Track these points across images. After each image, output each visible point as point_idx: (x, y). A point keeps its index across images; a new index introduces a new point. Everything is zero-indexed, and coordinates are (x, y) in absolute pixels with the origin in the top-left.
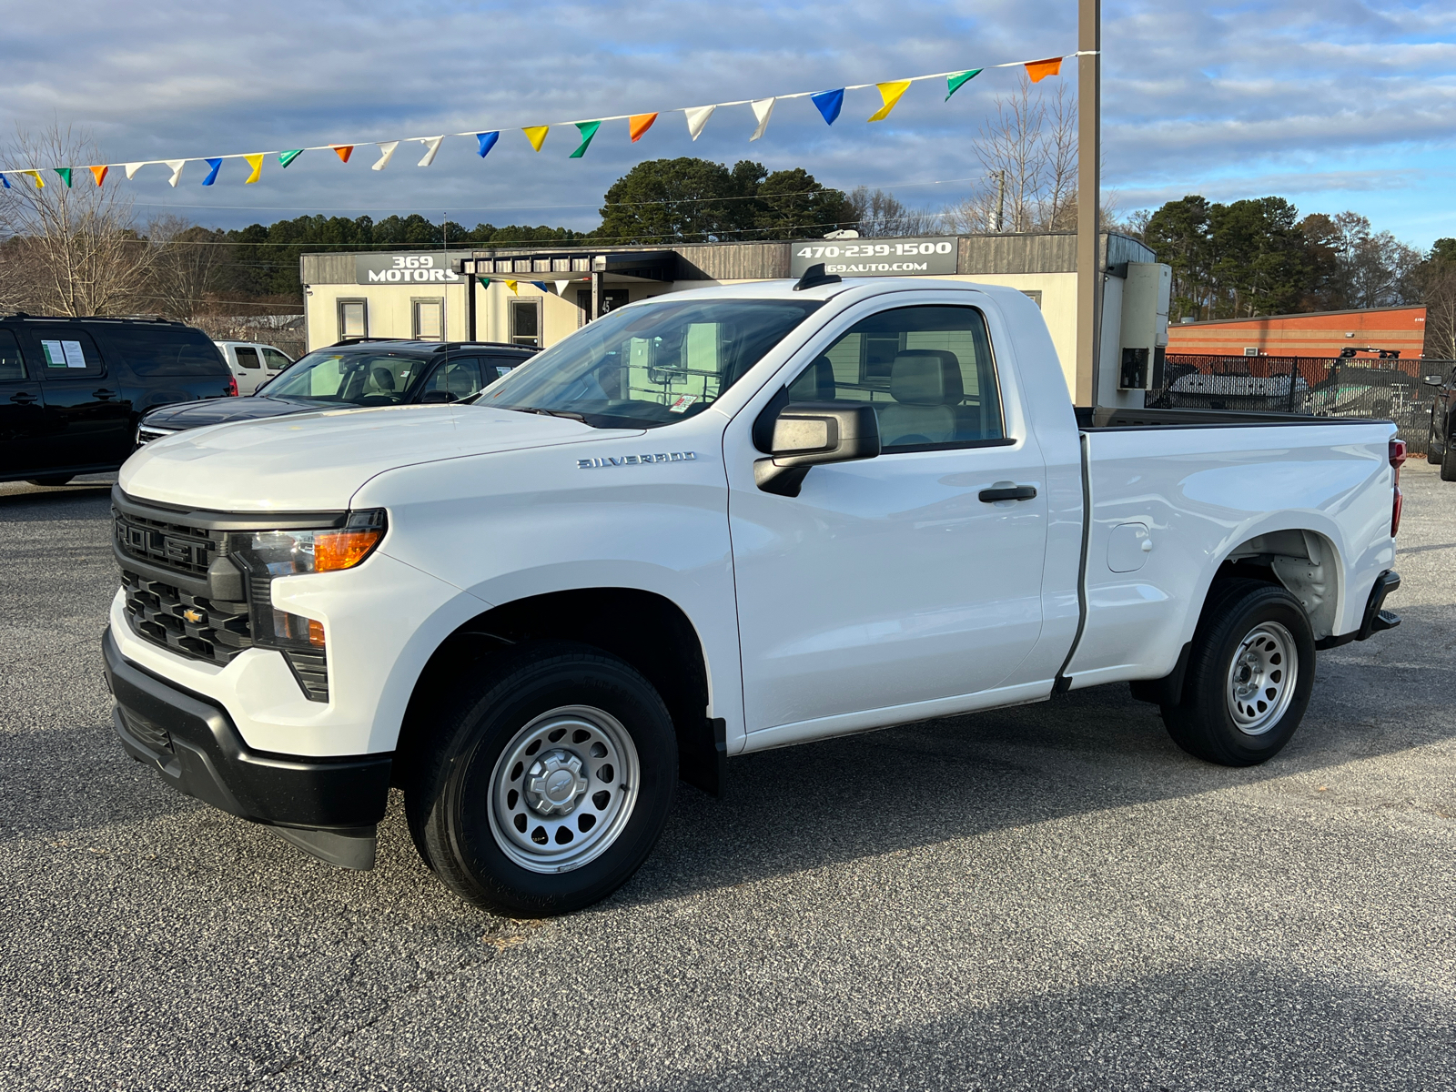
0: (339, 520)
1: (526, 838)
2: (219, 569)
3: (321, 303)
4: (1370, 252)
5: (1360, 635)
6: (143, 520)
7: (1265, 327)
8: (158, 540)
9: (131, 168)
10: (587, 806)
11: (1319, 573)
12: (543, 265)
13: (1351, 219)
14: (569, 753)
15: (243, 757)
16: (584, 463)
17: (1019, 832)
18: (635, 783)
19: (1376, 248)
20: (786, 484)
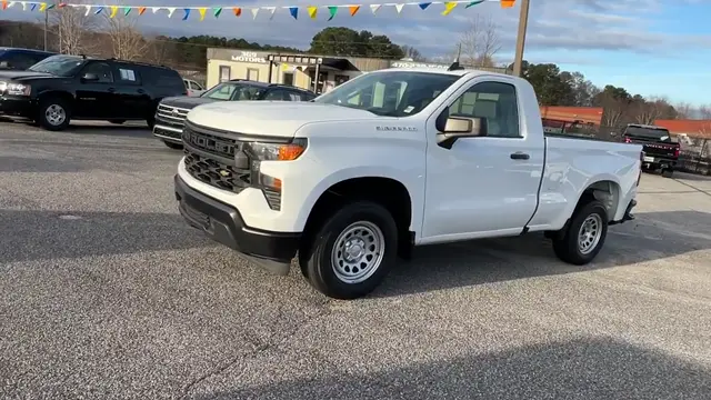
0: (290, 141)
1: (343, 270)
2: (239, 156)
3: (213, 66)
4: (583, 86)
5: (621, 221)
6: (204, 134)
7: (547, 110)
8: (213, 143)
9: (155, 9)
10: (364, 260)
11: (611, 198)
12: (299, 60)
13: (577, 74)
14: (360, 239)
15: (244, 229)
16: (378, 128)
17: (509, 282)
18: (382, 253)
19: (585, 86)
20: (447, 144)
